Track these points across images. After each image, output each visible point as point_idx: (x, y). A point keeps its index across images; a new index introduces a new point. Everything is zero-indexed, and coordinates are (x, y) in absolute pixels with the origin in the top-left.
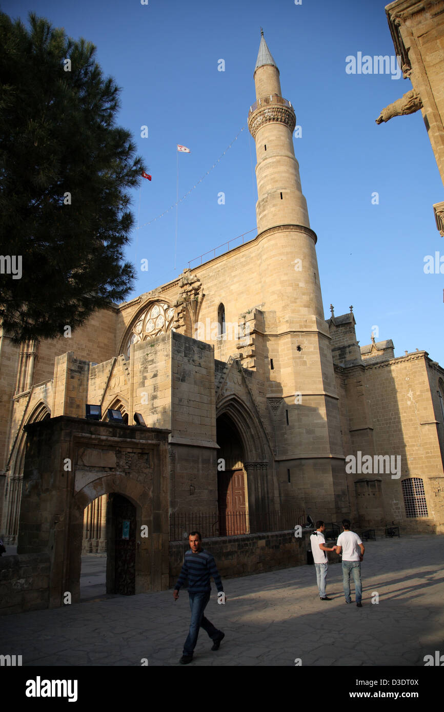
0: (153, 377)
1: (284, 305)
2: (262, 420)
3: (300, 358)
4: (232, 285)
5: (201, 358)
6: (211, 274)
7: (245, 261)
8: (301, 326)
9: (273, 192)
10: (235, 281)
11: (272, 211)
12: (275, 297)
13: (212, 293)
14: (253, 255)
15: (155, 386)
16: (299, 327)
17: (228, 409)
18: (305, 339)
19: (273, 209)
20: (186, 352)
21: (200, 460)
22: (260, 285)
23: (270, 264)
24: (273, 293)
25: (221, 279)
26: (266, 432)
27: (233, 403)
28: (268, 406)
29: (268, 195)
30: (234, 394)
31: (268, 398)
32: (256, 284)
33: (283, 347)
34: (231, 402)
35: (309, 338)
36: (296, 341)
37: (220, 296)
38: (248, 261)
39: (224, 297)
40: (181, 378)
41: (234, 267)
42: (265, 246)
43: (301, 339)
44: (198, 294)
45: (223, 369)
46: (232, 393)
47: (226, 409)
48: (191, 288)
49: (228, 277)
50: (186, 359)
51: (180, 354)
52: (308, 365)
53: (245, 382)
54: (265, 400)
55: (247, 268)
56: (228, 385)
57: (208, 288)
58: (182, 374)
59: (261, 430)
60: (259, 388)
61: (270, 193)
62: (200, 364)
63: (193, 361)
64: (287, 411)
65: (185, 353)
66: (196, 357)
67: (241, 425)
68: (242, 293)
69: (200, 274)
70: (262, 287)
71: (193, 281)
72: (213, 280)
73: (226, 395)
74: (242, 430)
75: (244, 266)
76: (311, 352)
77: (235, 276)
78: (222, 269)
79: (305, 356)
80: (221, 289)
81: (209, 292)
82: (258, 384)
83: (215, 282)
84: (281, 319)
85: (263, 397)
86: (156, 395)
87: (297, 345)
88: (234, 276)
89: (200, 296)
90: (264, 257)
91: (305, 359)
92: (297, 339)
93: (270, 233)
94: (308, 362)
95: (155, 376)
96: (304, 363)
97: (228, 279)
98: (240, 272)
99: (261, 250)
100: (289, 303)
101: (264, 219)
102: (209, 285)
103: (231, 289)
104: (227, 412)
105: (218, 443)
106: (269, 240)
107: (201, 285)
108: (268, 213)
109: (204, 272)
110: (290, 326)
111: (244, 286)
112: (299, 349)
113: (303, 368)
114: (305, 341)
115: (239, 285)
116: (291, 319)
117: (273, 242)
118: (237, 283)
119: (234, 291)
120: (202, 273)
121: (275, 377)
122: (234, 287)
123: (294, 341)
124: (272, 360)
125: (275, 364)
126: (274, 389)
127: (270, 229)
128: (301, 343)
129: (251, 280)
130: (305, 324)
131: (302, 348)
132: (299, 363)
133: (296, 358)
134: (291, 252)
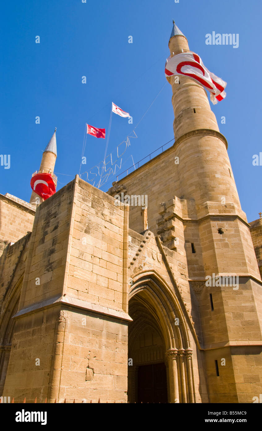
0: (54, 230)
1: (202, 193)
3: (221, 240)
4: (153, 187)
5: (111, 214)
6: (135, 182)
8: (220, 212)
9: (187, 109)
10: (156, 183)
11: (187, 123)
12: (194, 188)
14: (172, 159)
15: (54, 240)
16: (218, 211)
19: (187, 121)
20: (94, 203)
21: (104, 332)
22: (178, 183)
23: (187, 162)
24: (191, 185)
25: (144, 184)
26: (189, 316)
27: (152, 280)
28: (190, 289)
29: (183, 111)
30: (153, 271)
31: (190, 281)
32: (175, 182)
33: (203, 232)
34: (150, 279)
35: (229, 222)
38: (168, 165)
40: (85, 228)
41: (155, 172)
43: (220, 222)
46: (151, 269)
49: (150, 181)
50: (93, 211)
51: (85, 203)
52: (230, 247)
53: (165, 260)
54: (187, 282)
55: (166, 171)
56: (146, 259)
58: (87, 224)
60: (181, 270)
61: (185, 110)
62: (110, 220)
63: (102, 214)
64: (211, 295)
65: (92, 204)
66: (106, 212)
68: (162, 192)
69: (125, 183)
70: (181, 183)
71: (119, 189)
72: (137, 186)
73: (144, 270)
75: (164, 170)
76: (232, 234)
78: (144, 176)
79: (226, 239)
82: (179, 266)
83: (139, 187)
84: (200, 206)
85: (184, 279)
86: (54, 249)
87: (217, 228)
88: (155, 179)
90: (181, 158)
91: (226, 242)
92: (216, 223)
93: (186, 137)
95: (56, 228)
96: (227, 245)
97: (149, 183)
98: (160, 175)
101: (181, 129)
103: (153, 190)
105: (130, 314)
106: (185, 144)
108: (184, 125)
109: (130, 181)
110: (209, 211)
111: (164, 186)
112: (220, 232)
113: (225, 250)
114: (225, 224)
115: (160, 186)
116: (210, 204)
117: (189, 144)
118: (157, 184)
119: (155, 192)
120: (128, 182)
121: (197, 261)
122: (155, 189)
123: (215, 225)
124: (192, 245)
125: (196, 247)
126: (196, 272)
127: (186, 135)
128: (221, 227)
129: (170, 180)
130: (224, 209)
131: (223, 231)
132: (221, 246)
133: (218, 240)
134: (206, 150)
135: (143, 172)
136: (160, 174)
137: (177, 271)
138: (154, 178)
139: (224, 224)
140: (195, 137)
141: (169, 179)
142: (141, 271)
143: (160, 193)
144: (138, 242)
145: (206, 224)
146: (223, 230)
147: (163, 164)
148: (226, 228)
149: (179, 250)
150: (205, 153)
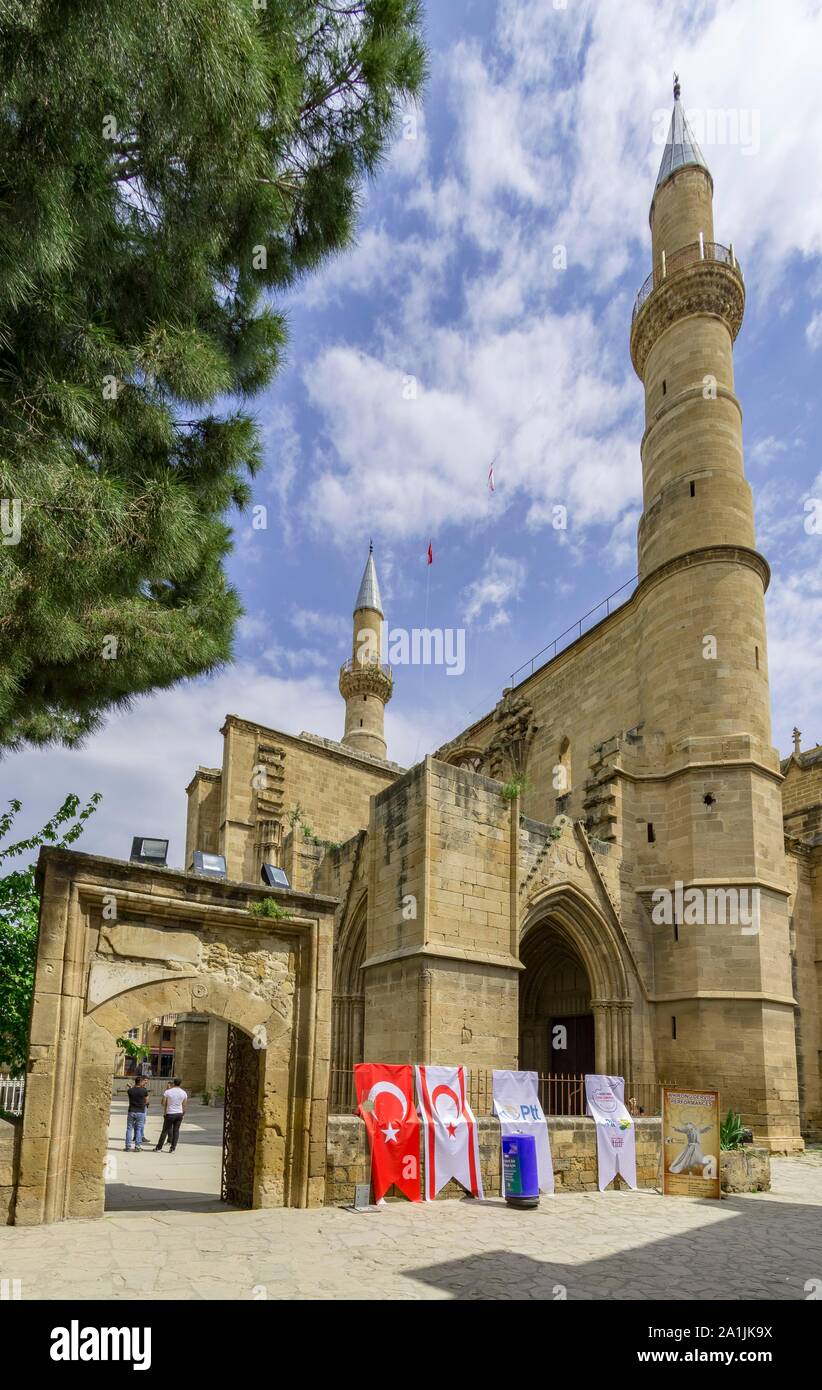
1: (681, 719)
3: (709, 816)
4: (584, 701)
6: (549, 689)
7: (609, 650)
8: (715, 757)
9: (675, 486)
10: (590, 693)
11: (669, 530)
13: (551, 722)
14: (627, 632)
16: (710, 757)
18: (722, 781)
19: (671, 524)
22: (635, 692)
24: (662, 698)
25: (566, 694)
26: (632, 951)
27: (566, 898)
28: (637, 906)
29: (663, 495)
32: (629, 690)
33: (674, 800)
34: (562, 897)
35: (731, 778)
36: (703, 786)
37: (562, 726)
38: (614, 649)
39: (569, 726)
41: (588, 667)
42: (649, 608)
43: (712, 780)
44: (527, 729)
48: (514, 719)
49: (578, 687)
52: (725, 830)
53: (592, 863)
54: (634, 896)
55: (613, 662)
57: (543, 715)
61: (668, 490)
67: (584, 938)
68: (603, 712)
69: (529, 693)
70: (640, 692)
71: (517, 708)
72: (551, 699)
73: (550, 883)
74: (585, 946)
75: (607, 660)
76: (734, 803)
77: (589, 684)
78: (567, 676)
79: (719, 813)
80: (564, 713)
81: (545, 721)
83: (556, 701)
84: (674, 748)
85: (628, 891)
87: (703, 792)
89: (529, 732)
90: (645, 634)
91: (719, 819)
92: (703, 782)
93: (661, 576)
94: (724, 825)
96: (719, 826)
97: (577, 693)
98: (599, 674)
99: (641, 619)
100: (693, 712)
101: (652, 551)
102: (545, 709)
103: (583, 709)
106: (658, 594)
107: (531, 712)
108: (660, 537)
109: (537, 687)
110: (691, 757)
111: (607, 698)
112: (709, 800)
114: (722, 784)
115: (598, 698)
116: (695, 743)
117: (666, 595)
118: (593, 695)
119: (587, 712)
120: (533, 690)
121: (656, 856)
122: (588, 705)
123: (700, 786)
124: (650, 826)
125: (657, 831)
126: (651, 876)
127: (661, 568)
128: (714, 790)
129: (621, 684)
130: (725, 751)
131: (715, 798)
132: (706, 828)
133: (700, 817)
134: (704, 608)
135: (565, 666)
136: (598, 672)
137: (613, 877)
138: (587, 681)
139: (720, 782)
140: (685, 574)
141: (618, 683)
143: (597, 715)
145: (682, 786)
146: (718, 796)
147: (608, 647)
148: (723, 792)
150: (701, 616)
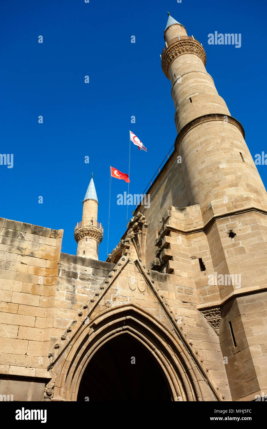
2: (189, 341)
3: (234, 245)
8: (228, 208)
14: (177, 165)
16: (226, 210)
17: (128, 329)
18: (237, 222)
26: (199, 360)
28: (202, 321)
30: (131, 305)
31: (200, 310)
32: (182, 190)
33: (212, 240)
36: (225, 227)
43: (231, 223)
45: (109, 271)
47: (124, 330)
53: (152, 288)
54: (194, 312)
55: (174, 180)
56: (119, 292)
59: (190, 357)
60: (184, 297)
62: (32, 253)
63: (19, 249)
64: (230, 323)
66: (25, 245)
67: (156, 353)
73: (113, 306)
76: (249, 234)
79: (241, 242)
80: (158, 213)
81: (150, 221)
82: (179, 292)
83: (153, 209)
85: (189, 308)
87: (227, 231)
90: (183, 160)
91: (241, 245)
92: (225, 225)
94: (245, 248)
96: (242, 250)
97: (162, 201)
100: (211, 189)
102: (150, 215)
103: (165, 207)
104: (127, 333)
107: (144, 218)
110: (214, 212)
112: (232, 235)
113: (239, 257)
114: (237, 223)
116: (215, 204)
121: (207, 280)
124: (200, 260)
125: (205, 263)
126: (208, 296)
128: (232, 227)
130: (234, 204)
132: (233, 253)
133: (229, 247)
134: (205, 140)
135: (155, 190)
137: (175, 298)
139: (235, 223)
142: (108, 309)
144: (104, 273)
146: (235, 231)
148: (239, 228)
149: (179, 271)
150: (205, 144)
